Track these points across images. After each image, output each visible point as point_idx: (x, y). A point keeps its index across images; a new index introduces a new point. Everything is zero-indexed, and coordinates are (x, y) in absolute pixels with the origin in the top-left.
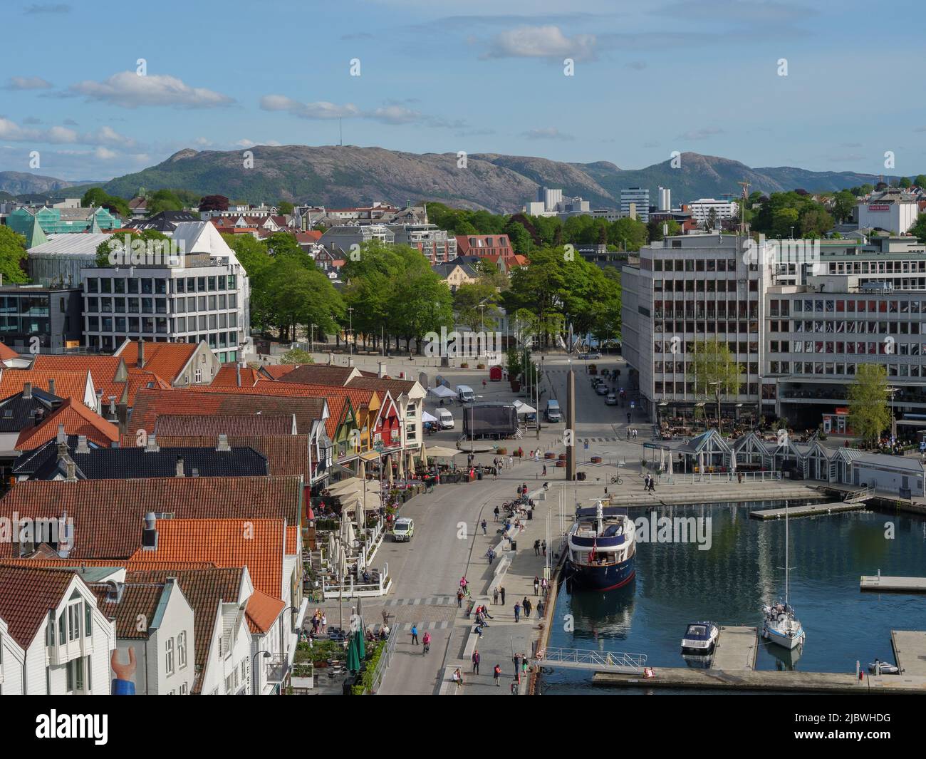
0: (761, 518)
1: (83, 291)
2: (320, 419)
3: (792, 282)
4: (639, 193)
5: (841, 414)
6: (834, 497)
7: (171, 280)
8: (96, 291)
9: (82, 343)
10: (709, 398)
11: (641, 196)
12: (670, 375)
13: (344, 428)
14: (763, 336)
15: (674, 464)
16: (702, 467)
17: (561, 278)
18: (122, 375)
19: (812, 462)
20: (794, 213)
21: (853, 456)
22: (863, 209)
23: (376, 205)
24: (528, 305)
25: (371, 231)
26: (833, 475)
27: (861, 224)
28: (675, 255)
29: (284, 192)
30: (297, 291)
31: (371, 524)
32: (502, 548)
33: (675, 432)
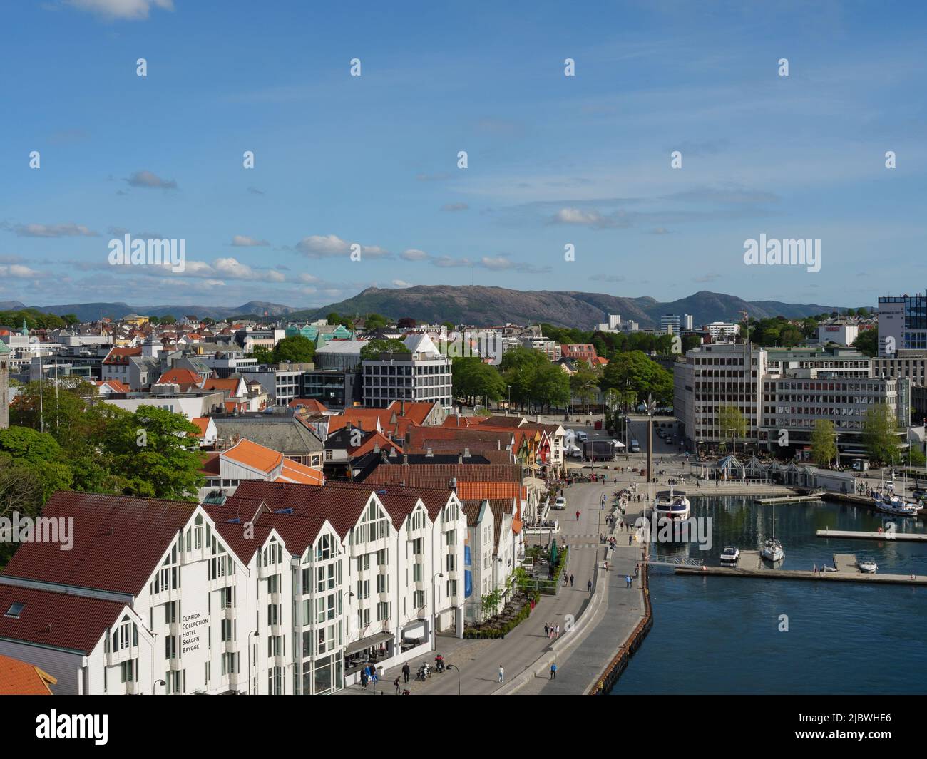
0: (760, 503)
1: (362, 373)
2: (510, 444)
3: (777, 373)
4: (673, 318)
5: (806, 449)
6: (801, 493)
7: (415, 367)
8: (370, 373)
9: (362, 403)
10: (728, 439)
11: (674, 320)
12: (704, 425)
13: (522, 450)
14: (760, 403)
15: (709, 475)
16: (726, 476)
17: (635, 369)
18: (394, 420)
19: (789, 474)
20: (777, 332)
21: (813, 470)
22: (822, 330)
23: (508, 324)
24: (616, 386)
25: (508, 341)
26: (802, 481)
27: (820, 340)
28: (707, 356)
29: (435, 316)
30: (478, 376)
31: (543, 500)
32: (617, 513)
33: (707, 459)
